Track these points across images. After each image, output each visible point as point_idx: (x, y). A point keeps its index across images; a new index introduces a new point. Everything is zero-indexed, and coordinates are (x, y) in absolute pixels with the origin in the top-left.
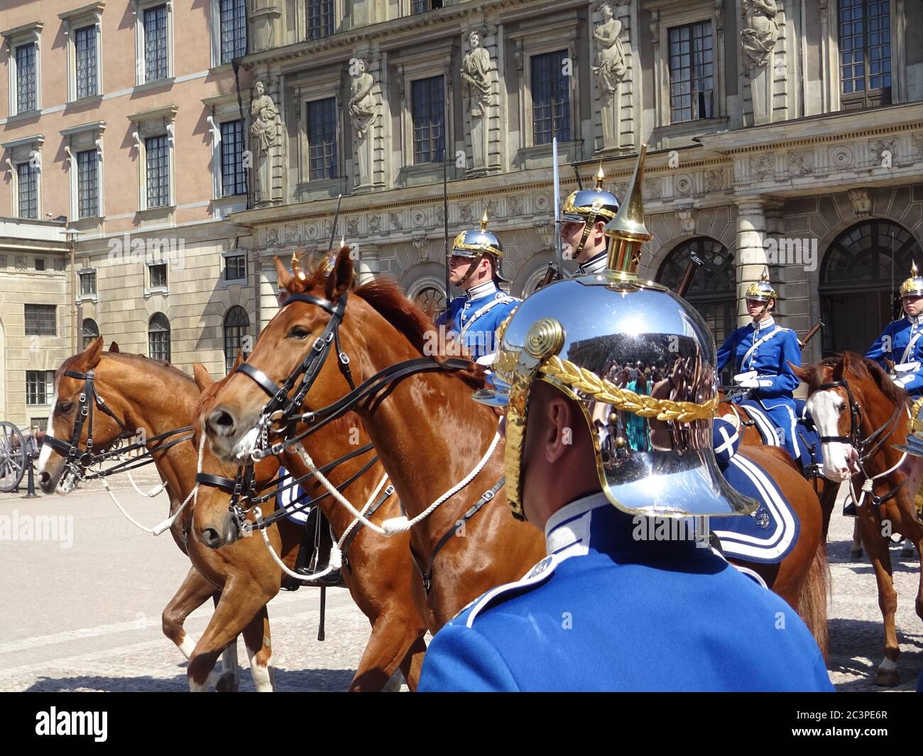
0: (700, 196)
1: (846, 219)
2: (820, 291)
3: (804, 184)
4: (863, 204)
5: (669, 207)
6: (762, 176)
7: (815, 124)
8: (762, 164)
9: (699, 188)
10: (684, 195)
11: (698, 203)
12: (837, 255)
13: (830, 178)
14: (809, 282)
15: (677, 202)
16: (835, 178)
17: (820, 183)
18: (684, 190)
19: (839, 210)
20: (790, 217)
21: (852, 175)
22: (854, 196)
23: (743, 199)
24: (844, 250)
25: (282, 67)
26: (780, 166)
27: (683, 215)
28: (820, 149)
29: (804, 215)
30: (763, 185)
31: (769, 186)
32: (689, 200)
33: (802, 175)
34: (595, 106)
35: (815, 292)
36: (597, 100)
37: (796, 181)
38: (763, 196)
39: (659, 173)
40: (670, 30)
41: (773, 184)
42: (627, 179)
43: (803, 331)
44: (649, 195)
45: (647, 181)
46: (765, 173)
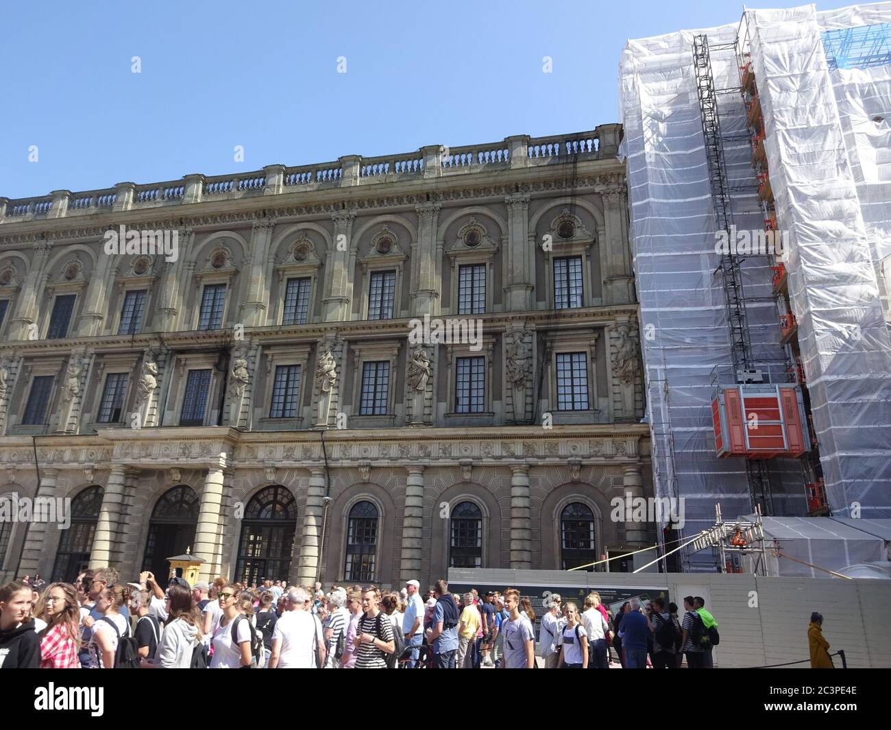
0: (98, 462)
1: (168, 483)
2: (150, 521)
3: (146, 462)
4: (177, 476)
5: (81, 466)
6: (126, 455)
7: (154, 430)
8: (128, 448)
9: (99, 458)
10: (91, 461)
11: (96, 466)
12: (163, 502)
13: (159, 460)
14: (143, 516)
15: (85, 464)
16: (161, 460)
17: (153, 462)
18: (91, 458)
19: (166, 477)
20: (142, 479)
21: (169, 460)
22: (173, 471)
23: (114, 466)
24: (167, 500)
26: (136, 451)
27: (87, 472)
28: (157, 444)
29: (148, 479)
30: (126, 459)
31: (128, 460)
32: (92, 464)
33: (145, 457)
34: (59, 407)
35: (147, 521)
37: (142, 460)
38: (125, 465)
39: (81, 447)
40: (108, 374)
41: (130, 459)
42: (63, 448)
43: (134, 543)
44: (72, 459)
45: (73, 451)
46: (128, 453)
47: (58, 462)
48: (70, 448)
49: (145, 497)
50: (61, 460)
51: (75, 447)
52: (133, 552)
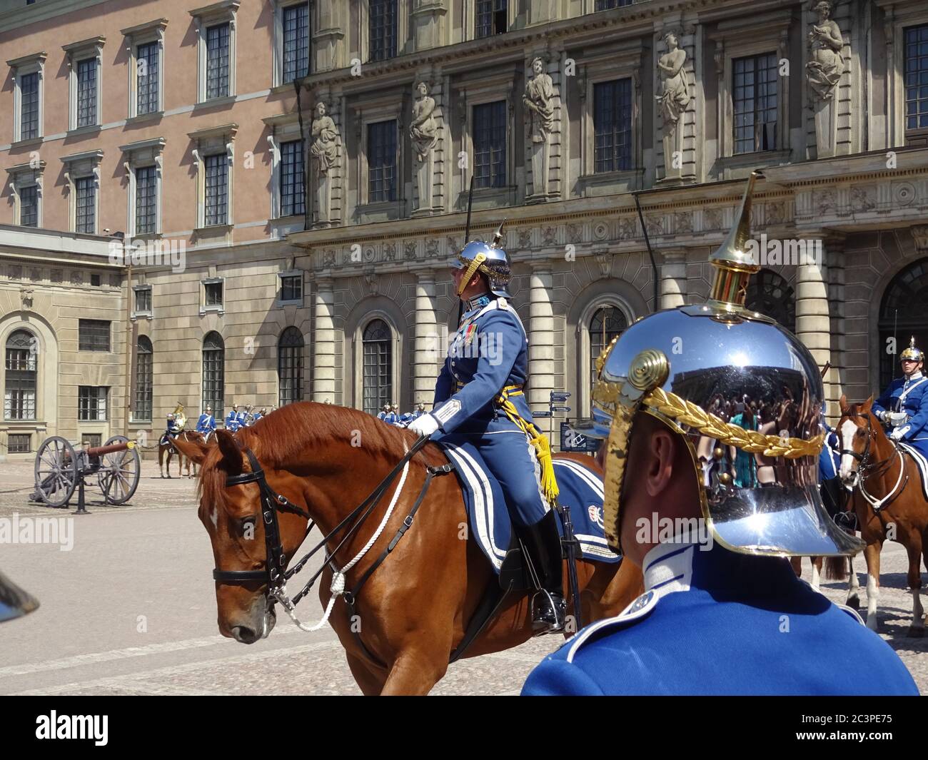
0: (761, 228)
1: (908, 255)
2: (880, 326)
3: (867, 219)
4: (924, 241)
6: (823, 210)
7: (877, 159)
8: (824, 198)
9: (760, 220)
12: (898, 291)
13: (891, 214)
14: (869, 317)
16: (897, 214)
17: (883, 218)
19: (902, 244)
20: (851, 251)
21: (914, 211)
22: (916, 232)
23: (805, 233)
24: (904, 287)
25: (344, 88)
26: (842, 200)
28: (883, 184)
29: (865, 250)
30: (825, 219)
31: (831, 220)
33: (864, 210)
34: (657, 135)
35: (875, 328)
36: (660, 129)
37: (859, 216)
38: (824, 229)
39: (720, 204)
40: (734, 61)
41: (835, 218)
42: (687, 209)
43: (861, 367)
44: (709, 226)
45: (707, 211)
46: (827, 207)
47: (683, 234)
48: (701, 206)
49: (865, 284)
50: (688, 231)
51: (711, 206)
52: (862, 384)
